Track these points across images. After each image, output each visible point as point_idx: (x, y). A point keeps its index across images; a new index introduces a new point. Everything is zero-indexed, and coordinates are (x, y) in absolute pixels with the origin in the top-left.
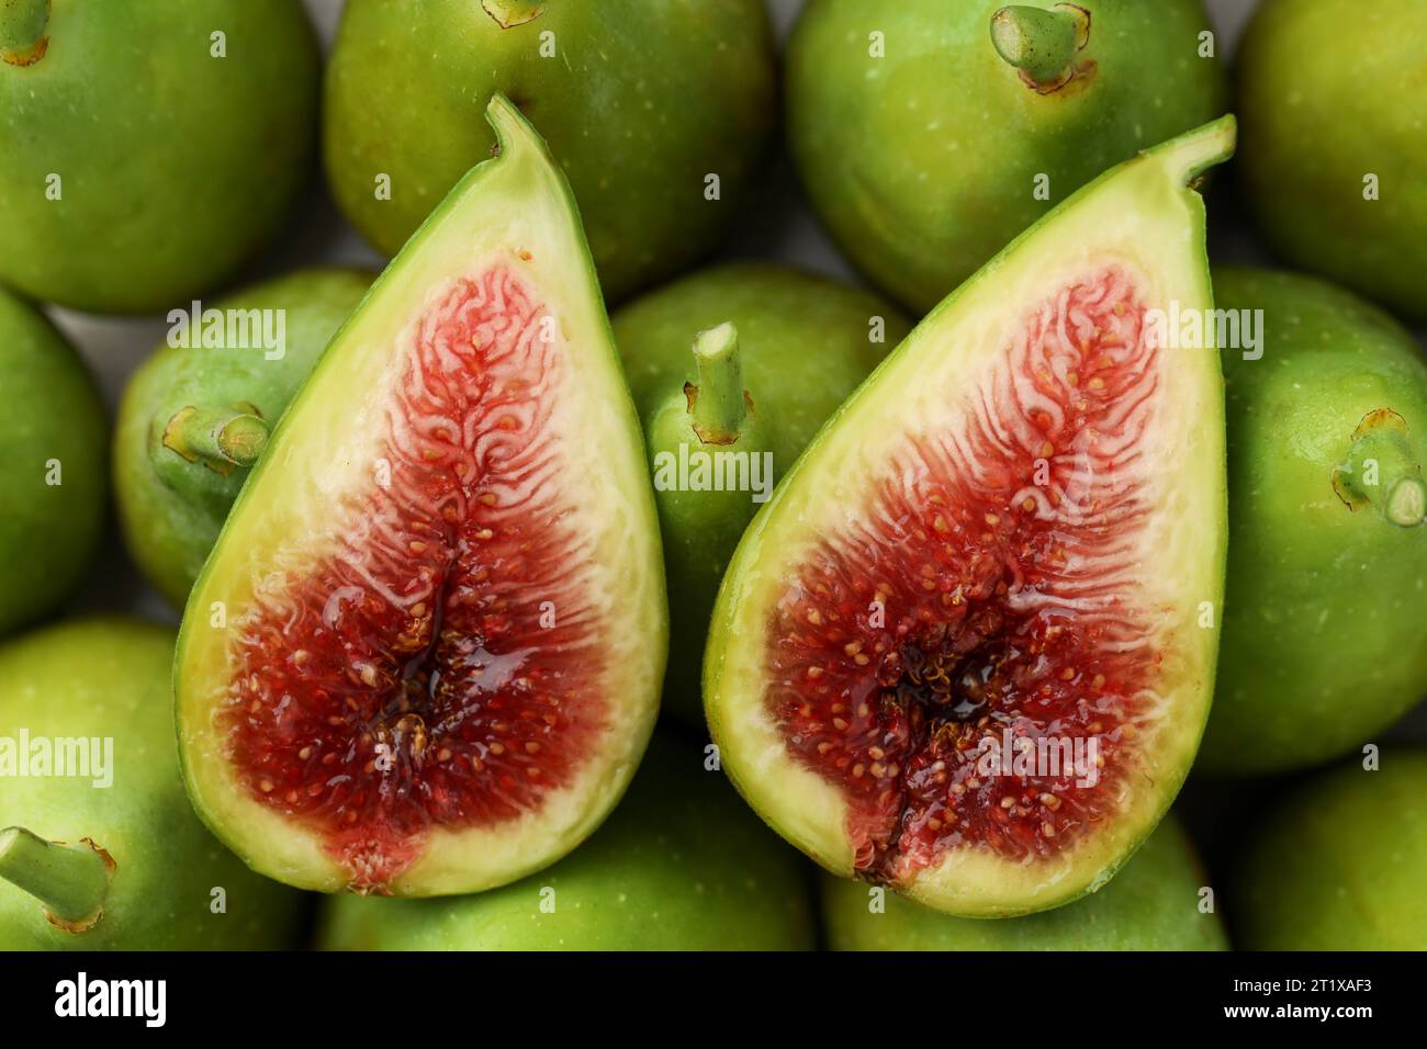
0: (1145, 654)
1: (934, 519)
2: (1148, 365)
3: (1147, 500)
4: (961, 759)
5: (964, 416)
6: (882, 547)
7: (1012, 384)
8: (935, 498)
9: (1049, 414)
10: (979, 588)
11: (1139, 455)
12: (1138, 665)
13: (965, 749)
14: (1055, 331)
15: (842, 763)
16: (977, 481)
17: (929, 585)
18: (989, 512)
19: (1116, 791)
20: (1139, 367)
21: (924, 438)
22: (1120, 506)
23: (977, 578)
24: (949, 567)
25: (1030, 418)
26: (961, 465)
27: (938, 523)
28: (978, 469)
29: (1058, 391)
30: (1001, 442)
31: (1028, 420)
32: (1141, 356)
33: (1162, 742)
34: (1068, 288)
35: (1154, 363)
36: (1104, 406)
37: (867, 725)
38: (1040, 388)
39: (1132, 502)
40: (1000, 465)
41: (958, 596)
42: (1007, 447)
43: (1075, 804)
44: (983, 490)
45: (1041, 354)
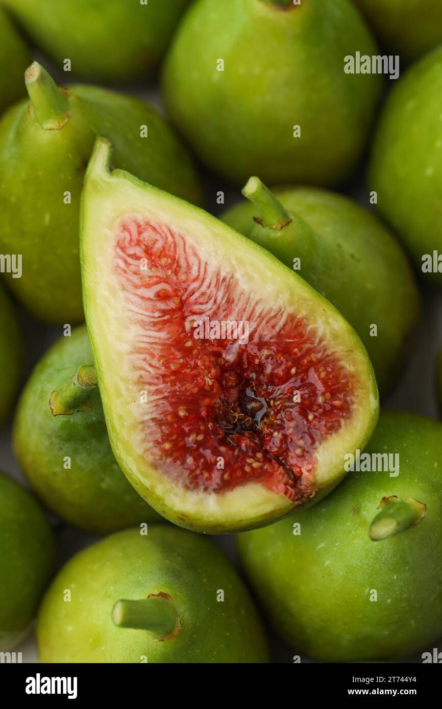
0: (292, 318)
1: (170, 368)
2: (172, 236)
3: (228, 273)
4: (279, 422)
5: (137, 325)
6: (165, 398)
7: (139, 296)
8: (162, 361)
9: (162, 290)
10: (213, 371)
11: (206, 264)
12: (294, 324)
13: (276, 417)
14: (130, 264)
15: (239, 473)
16: (168, 338)
17: (196, 390)
18: (185, 343)
19: (342, 368)
20: (170, 239)
21: (135, 348)
22: (221, 286)
23: (208, 369)
24: (194, 377)
25: (157, 298)
26: (156, 341)
27: (173, 367)
28: (163, 335)
29: (155, 279)
30: (159, 317)
31: (158, 300)
32: (166, 236)
33: (335, 336)
34: (116, 246)
35: (173, 233)
36: (176, 264)
37: (231, 452)
38: (148, 286)
39: (224, 280)
40: (169, 324)
41: (209, 382)
42: (164, 316)
43: (335, 387)
44: (174, 338)
45: (135, 276)
